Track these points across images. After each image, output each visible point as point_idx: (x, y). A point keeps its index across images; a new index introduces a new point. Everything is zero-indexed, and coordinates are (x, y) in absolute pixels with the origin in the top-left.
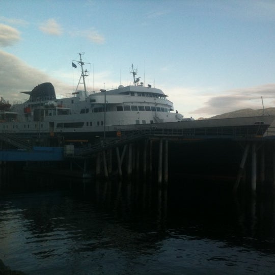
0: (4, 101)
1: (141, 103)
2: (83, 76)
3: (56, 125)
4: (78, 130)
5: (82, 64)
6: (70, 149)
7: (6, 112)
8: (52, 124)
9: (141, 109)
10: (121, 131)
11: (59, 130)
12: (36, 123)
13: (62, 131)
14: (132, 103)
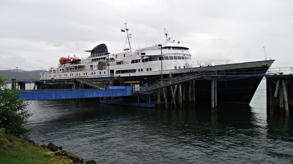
0: (76, 57)
1: (175, 54)
2: (128, 38)
3: (115, 72)
4: (132, 75)
5: (127, 30)
6: (137, 87)
7: (78, 65)
8: (112, 71)
9: (176, 58)
10: (172, 74)
11: (118, 75)
12: (101, 71)
13: (120, 76)
14: (170, 54)
